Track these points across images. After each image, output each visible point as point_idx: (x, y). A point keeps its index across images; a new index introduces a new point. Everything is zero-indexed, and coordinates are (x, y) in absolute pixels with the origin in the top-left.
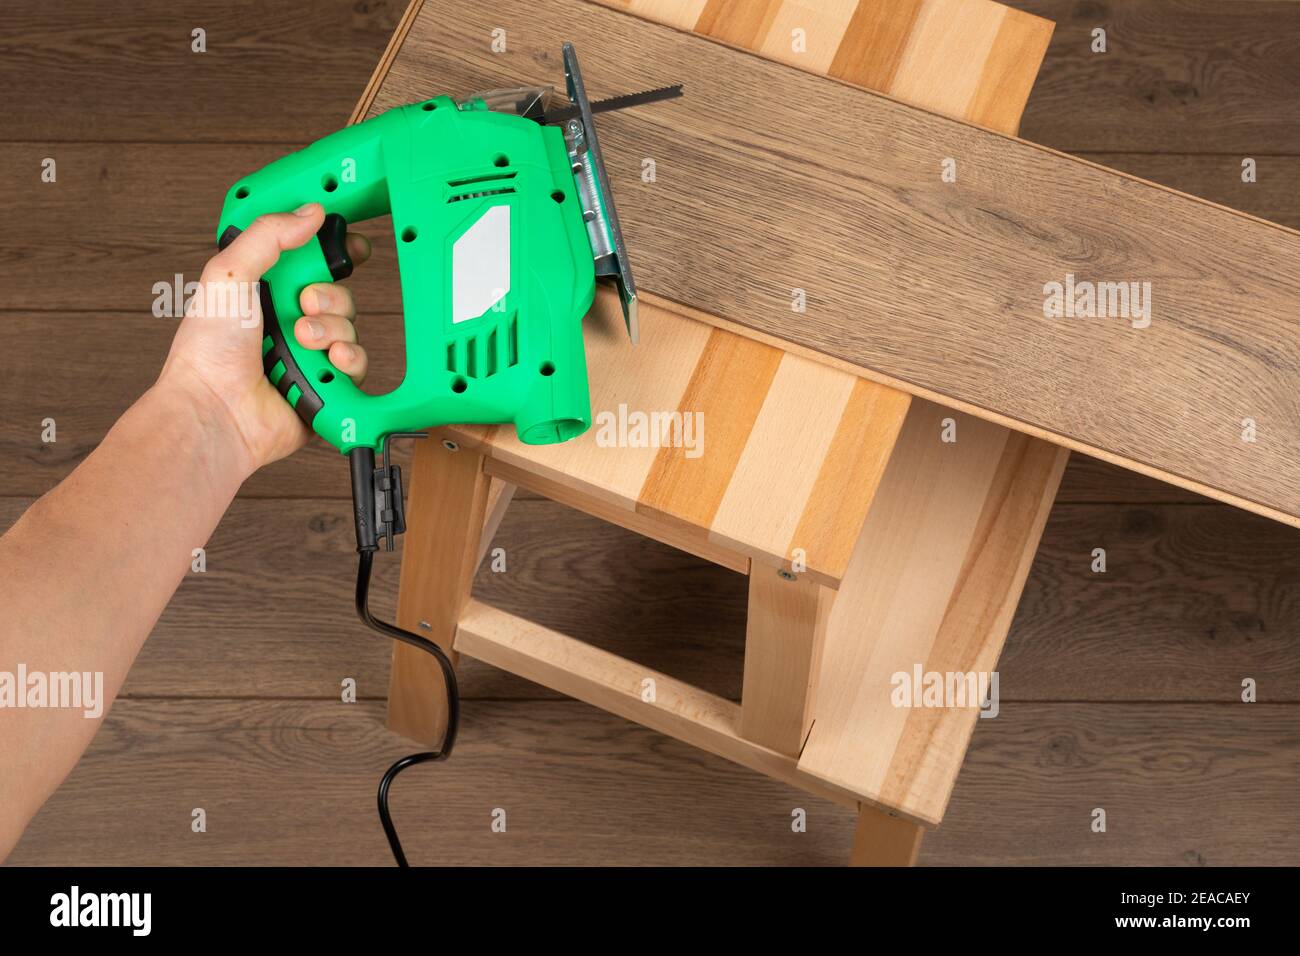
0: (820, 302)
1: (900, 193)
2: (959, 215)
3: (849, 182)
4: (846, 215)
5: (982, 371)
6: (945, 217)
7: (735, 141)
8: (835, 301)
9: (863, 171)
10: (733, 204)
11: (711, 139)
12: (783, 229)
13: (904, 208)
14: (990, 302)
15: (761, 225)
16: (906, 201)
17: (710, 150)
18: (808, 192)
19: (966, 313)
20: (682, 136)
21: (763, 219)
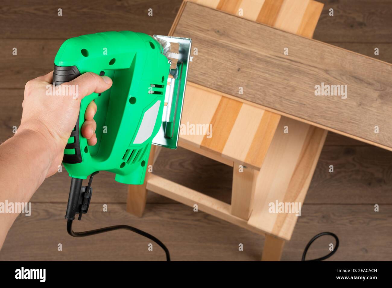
0: (305, 105)
1: (326, 71)
2: (344, 78)
3: (311, 68)
4: (311, 78)
5: (354, 125)
6: (339, 78)
7: (277, 56)
8: (309, 104)
9: (315, 65)
10: (277, 75)
11: (269, 56)
12: (293, 83)
13: (328, 76)
14: (355, 104)
15: (286, 82)
16: (328, 74)
17: (269, 59)
18: (299, 72)
19: (348, 107)
20: (261, 55)
21: (286, 80)
